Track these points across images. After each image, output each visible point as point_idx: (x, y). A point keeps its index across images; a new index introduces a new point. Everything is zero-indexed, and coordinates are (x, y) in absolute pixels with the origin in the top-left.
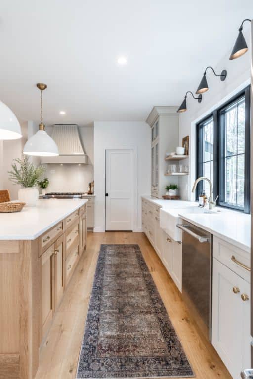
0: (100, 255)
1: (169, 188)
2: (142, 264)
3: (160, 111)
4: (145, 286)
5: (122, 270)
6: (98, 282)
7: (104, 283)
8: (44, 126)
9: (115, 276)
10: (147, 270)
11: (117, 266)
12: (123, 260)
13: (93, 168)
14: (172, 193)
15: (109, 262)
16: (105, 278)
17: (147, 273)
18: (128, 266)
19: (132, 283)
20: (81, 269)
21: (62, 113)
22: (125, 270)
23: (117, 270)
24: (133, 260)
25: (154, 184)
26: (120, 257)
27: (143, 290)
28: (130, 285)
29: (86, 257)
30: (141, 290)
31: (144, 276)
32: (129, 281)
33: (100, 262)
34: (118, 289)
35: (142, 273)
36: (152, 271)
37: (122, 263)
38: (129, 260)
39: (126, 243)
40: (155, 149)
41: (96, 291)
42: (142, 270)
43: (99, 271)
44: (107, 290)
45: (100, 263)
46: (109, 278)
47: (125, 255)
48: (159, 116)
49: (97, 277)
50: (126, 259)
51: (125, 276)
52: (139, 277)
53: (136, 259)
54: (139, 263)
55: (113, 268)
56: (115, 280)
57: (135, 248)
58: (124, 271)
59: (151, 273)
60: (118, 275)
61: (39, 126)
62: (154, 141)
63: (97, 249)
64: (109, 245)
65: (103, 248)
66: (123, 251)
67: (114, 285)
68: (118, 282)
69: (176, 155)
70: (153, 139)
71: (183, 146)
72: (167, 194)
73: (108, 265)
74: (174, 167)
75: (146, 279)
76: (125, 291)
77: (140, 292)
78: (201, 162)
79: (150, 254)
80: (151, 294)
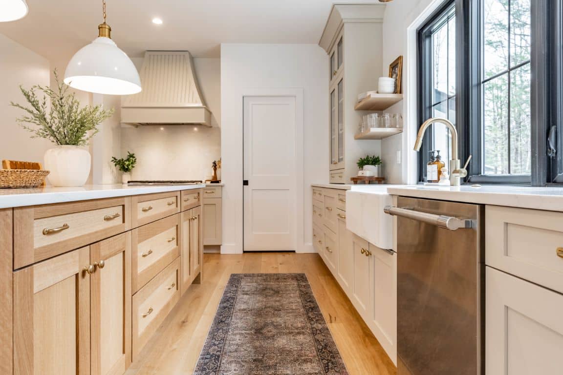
0: (226, 293)
1: (362, 163)
2: (311, 309)
3: (345, 15)
4: (315, 354)
5: (269, 320)
6: (215, 345)
7: (226, 347)
8: (110, 30)
9: (253, 332)
10: (320, 318)
11: (259, 313)
12: (273, 301)
13: (218, 129)
14: (370, 171)
15: (243, 306)
16: (230, 336)
17: (320, 326)
18: (282, 313)
19: (288, 347)
20: (183, 319)
21: (157, 21)
22: (274, 319)
23: (258, 320)
24: (293, 300)
25: (335, 158)
26: (266, 296)
27: (311, 361)
28: (282, 351)
29: (198, 297)
30: (306, 361)
31: (314, 332)
32: (282, 342)
33: (225, 305)
34: (255, 360)
35: (309, 325)
36: (331, 322)
37: (271, 307)
38: (285, 302)
39: (282, 270)
40: (336, 93)
41: (205, 364)
42: (310, 319)
43: (221, 321)
44: (231, 362)
45: (225, 308)
46: (238, 337)
47: (277, 292)
48: (343, 25)
49: (213, 334)
50: (278, 299)
51: (274, 331)
52: (303, 333)
53: (299, 300)
54: (304, 307)
55: (250, 318)
56: (252, 341)
57: (297, 280)
58: (272, 323)
59: (329, 325)
60: (258, 331)
61: (99, 28)
62: (334, 77)
63: (222, 281)
64: (246, 275)
65: (235, 280)
66: (273, 284)
67: (247, 351)
68: (257, 344)
69: (378, 93)
70: (332, 74)
71: (391, 76)
72: (360, 173)
73: (239, 310)
74: (375, 116)
75: (319, 337)
76: (271, 362)
77: (305, 366)
78: (427, 105)
79: (328, 290)
80: (328, 369)
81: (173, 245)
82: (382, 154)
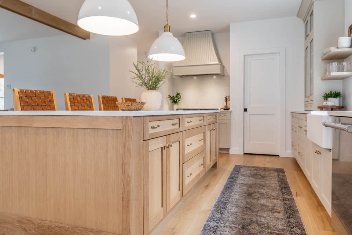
0: (231, 174)
1: (326, 97)
2: (285, 187)
4: (283, 209)
5: (256, 190)
6: (224, 197)
7: (230, 199)
8: (170, 27)
9: (246, 194)
10: (290, 193)
11: (250, 186)
12: (259, 181)
13: (229, 76)
14: (333, 102)
15: (241, 182)
16: (233, 195)
17: (289, 197)
18: (265, 188)
19: (266, 204)
20: (207, 184)
21: (193, 16)
22: (260, 190)
23: (250, 189)
24: (274, 182)
26: (256, 178)
27: (280, 213)
28: (262, 205)
29: (215, 175)
30: (276, 212)
31: (284, 200)
32: (263, 201)
33: (231, 180)
34: (246, 207)
35: (281, 196)
36: (297, 196)
37: (259, 184)
38: (268, 182)
39: (268, 165)
40: (309, 49)
41: (218, 205)
42: (283, 193)
43: (228, 188)
44: (232, 206)
45: (230, 181)
46: (237, 196)
47: (263, 177)
49: (223, 193)
50: (263, 180)
51: (259, 196)
52: (277, 199)
53: (277, 183)
54: (280, 186)
55: (245, 188)
56: (245, 198)
57: (278, 172)
58: (258, 192)
59: (295, 197)
60: (249, 195)
61: (165, 27)
62: (308, 38)
63: (230, 168)
64: (244, 166)
65: (237, 169)
66: (262, 173)
67: (242, 202)
68: (248, 200)
69: (338, 48)
70: (307, 36)
72: (325, 103)
73: (239, 183)
74: (335, 64)
75: (287, 202)
76: (255, 210)
77: (275, 214)
79: (298, 179)
80: (290, 218)
81: (202, 143)
82: (343, 90)
